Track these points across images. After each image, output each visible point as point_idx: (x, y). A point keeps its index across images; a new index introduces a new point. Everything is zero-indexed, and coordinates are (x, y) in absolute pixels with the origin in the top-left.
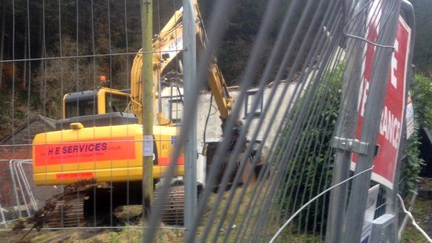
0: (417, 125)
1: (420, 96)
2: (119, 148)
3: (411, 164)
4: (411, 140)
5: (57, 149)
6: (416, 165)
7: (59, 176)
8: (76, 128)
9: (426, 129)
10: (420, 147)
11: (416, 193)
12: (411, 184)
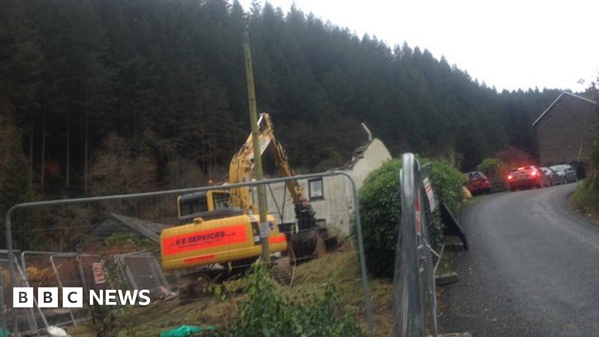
0: (438, 203)
1: (438, 182)
2: (234, 234)
3: (436, 228)
4: (434, 213)
5: (184, 240)
6: (439, 228)
7: (186, 261)
8: (198, 222)
9: (444, 204)
10: (441, 216)
11: (443, 247)
12: (438, 240)
